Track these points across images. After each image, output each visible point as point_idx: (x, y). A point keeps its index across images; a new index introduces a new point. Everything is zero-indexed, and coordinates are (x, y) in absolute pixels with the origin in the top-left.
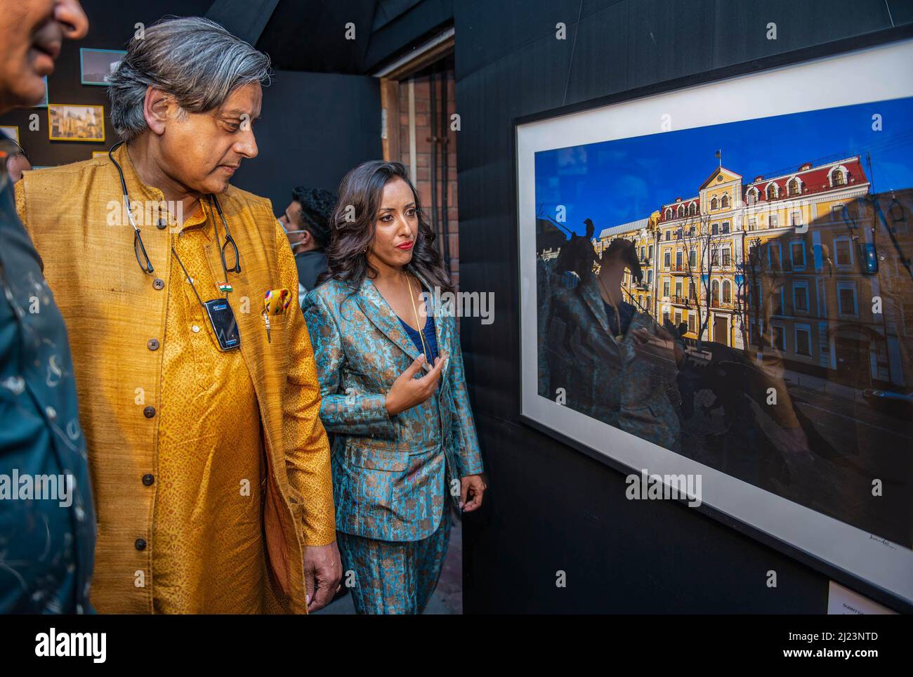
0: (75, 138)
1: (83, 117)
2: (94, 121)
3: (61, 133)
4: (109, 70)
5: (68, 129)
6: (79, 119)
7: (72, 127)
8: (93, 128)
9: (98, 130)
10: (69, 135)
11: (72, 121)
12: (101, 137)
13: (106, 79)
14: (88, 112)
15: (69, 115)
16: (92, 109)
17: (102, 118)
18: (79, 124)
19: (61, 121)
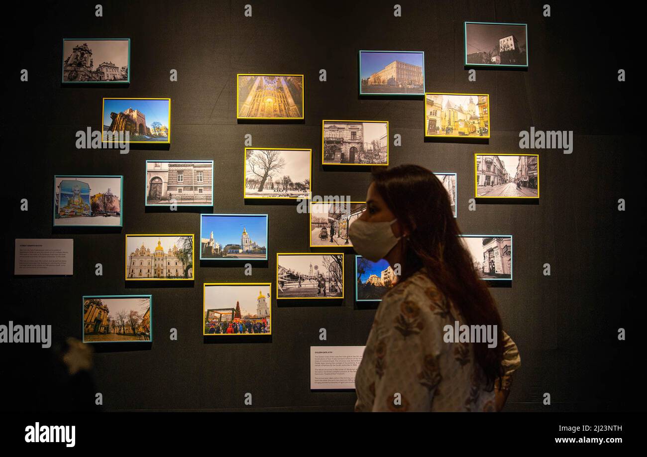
0: (455, 134)
1: (466, 108)
2: (478, 112)
3: (438, 129)
4: (498, 47)
5: (447, 124)
6: (461, 110)
7: (452, 120)
8: (476, 122)
9: (483, 125)
10: (448, 130)
11: (452, 113)
12: (486, 132)
13: (494, 59)
14: (471, 102)
15: (449, 105)
16: (475, 99)
17: (488, 109)
18: (460, 116)
19: (439, 113)
